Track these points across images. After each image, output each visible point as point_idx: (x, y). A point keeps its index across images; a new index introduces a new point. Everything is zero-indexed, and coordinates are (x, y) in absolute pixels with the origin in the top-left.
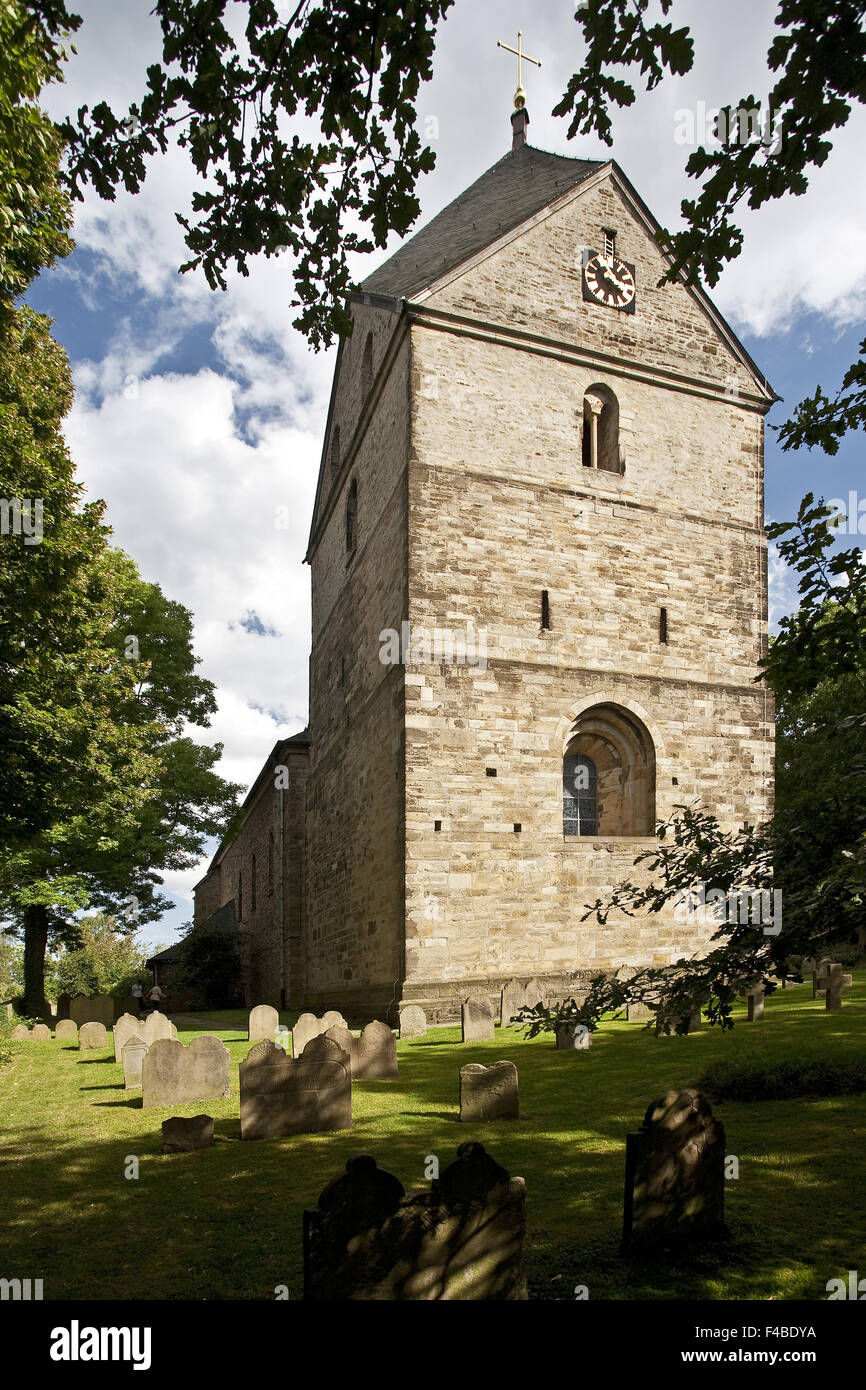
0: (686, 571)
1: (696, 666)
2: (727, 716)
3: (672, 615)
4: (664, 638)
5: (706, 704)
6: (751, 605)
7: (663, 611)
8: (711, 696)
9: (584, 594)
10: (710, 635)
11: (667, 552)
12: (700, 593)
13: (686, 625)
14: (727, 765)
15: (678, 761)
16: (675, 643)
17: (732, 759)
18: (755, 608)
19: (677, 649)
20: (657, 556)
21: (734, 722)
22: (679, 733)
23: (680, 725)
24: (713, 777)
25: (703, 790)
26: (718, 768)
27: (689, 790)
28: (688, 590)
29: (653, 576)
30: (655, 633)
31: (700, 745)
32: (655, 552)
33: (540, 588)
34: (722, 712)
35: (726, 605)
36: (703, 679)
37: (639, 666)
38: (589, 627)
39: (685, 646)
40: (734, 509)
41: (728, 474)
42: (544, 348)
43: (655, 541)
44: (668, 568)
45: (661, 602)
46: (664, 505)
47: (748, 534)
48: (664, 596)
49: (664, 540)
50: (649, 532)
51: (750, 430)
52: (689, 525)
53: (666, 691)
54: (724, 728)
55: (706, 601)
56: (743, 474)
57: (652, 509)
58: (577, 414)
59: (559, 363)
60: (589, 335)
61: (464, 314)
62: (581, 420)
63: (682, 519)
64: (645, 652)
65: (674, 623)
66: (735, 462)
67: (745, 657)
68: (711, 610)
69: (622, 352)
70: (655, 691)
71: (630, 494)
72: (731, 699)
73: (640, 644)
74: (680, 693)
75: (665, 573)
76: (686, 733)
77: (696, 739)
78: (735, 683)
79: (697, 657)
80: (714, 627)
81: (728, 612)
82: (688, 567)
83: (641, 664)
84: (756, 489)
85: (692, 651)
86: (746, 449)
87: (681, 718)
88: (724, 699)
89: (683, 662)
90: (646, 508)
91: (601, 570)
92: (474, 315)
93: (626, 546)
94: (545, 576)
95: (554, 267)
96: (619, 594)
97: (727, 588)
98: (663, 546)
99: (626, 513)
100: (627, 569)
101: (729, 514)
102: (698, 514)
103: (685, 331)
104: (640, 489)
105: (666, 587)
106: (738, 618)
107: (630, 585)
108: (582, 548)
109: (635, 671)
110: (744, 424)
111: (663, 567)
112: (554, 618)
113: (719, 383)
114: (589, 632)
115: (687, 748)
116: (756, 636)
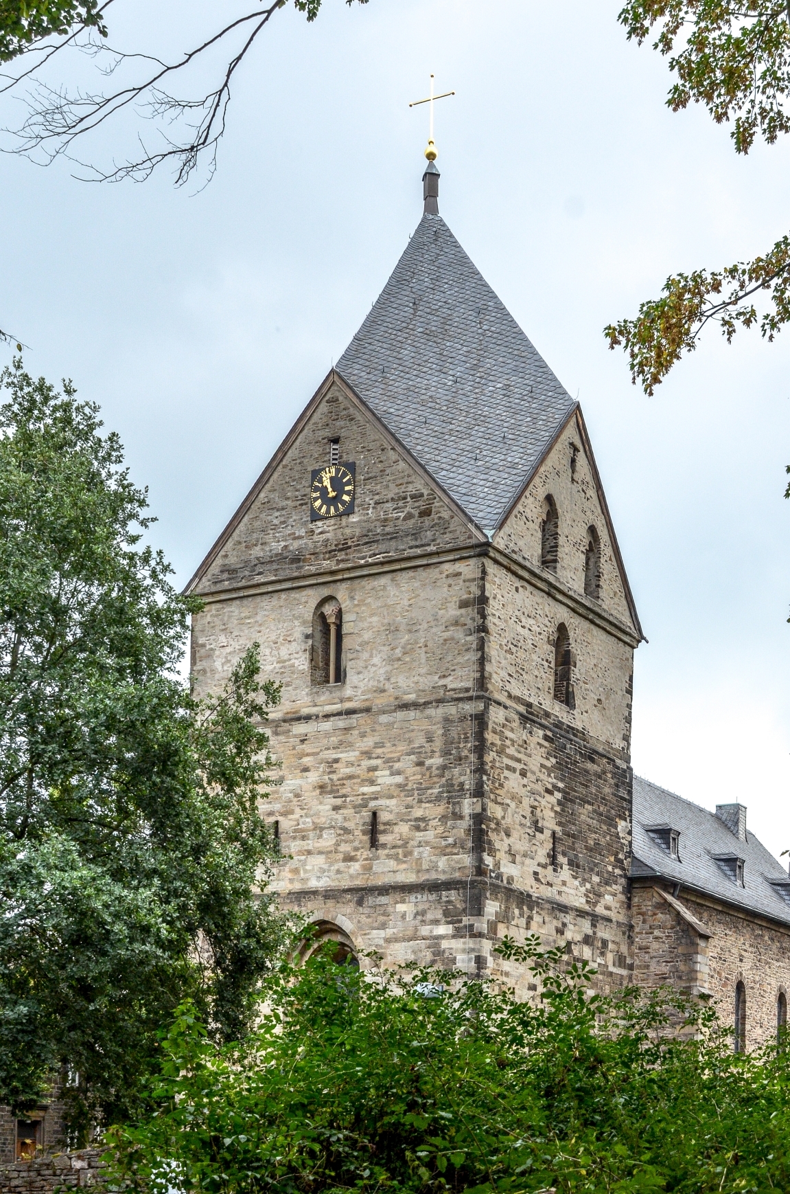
0: (397, 766)
1: (404, 866)
2: (429, 916)
3: (384, 817)
4: (374, 843)
5: (406, 907)
6: (461, 784)
7: (375, 814)
8: (413, 898)
9: (307, 815)
10: (418, 828)
11: (379, 751)
12: (408, 788)
16: (384, 846)
18: (466, 786)
19: (386, 851)
20: (370, 758)
21: (436, 922)
23: (382, 933)
28: (399, 786)
29: (367, 780)
30: (366, 838)
32: (368, 754)
34: (423, 913)
35: (436, 791)
36: (411, 878)
39: (394, 847)
40: (450, 678)
41: (445, 640)
42: (278, 587)
43: (369, 742)
44: (380, 768)
45: (372, 804)
46: (380, 702)
47: (460, 705)
48: (376, 799)
49: (377, 739)
50: (363, 735)
51: (469, 580)
52: (400, 715)
53: (370, 900)
54: (425, 930)
55: (416, 792)
56: (459, 634)
57: (367, 710)
58: (307, 637)
59: (294, 595)
60: (312, 557)
61: (219, 587)
62: (310, 642)
63: (395, 711)
64: (357, 861)
65: (385, 824)
66: (452, 625)
67: (454, 845)
68: (420, 801)
69: (339, 562)
70: (360, 903)
71: (350, 699)
72: (433, 897)
73: (353, 854)
74: (383, 900)
75: (377, 773)
76: (388, 941)
77: (397, 946)
78: (443, 877)
79: (405, 856)
80: (423, 819)
81: (438, 798)
82: (399, 760)
83: (353, 874)
84: (474, 646)
85: (400, 851)
86: (464, 604)
87: (383, 926)
88: (425, 898)
89: (392, 864)
90: (362, 710)
91: (322, 788)
92: (226, 585)
93: (343, 756)
94: (276, 807)
95: (289, 502)
96: (335, 808)
97: (438, 772)
98: (378, 745)
99: (341, 722)
100: (343, 780)
101: (445, 686)
102: (412, 698)
103: (400, 504)
104: (359, 692)
105: (378, 788)
106: (448, 803)
107: (345, 796)
108: (306, 770)
109: (346, 883)
110: (462, 578)
111: (375, 769)
112: (283, 845)
113: (428, 549)
114: (309, 852)
115: (389, 957)
116: (467, 818)
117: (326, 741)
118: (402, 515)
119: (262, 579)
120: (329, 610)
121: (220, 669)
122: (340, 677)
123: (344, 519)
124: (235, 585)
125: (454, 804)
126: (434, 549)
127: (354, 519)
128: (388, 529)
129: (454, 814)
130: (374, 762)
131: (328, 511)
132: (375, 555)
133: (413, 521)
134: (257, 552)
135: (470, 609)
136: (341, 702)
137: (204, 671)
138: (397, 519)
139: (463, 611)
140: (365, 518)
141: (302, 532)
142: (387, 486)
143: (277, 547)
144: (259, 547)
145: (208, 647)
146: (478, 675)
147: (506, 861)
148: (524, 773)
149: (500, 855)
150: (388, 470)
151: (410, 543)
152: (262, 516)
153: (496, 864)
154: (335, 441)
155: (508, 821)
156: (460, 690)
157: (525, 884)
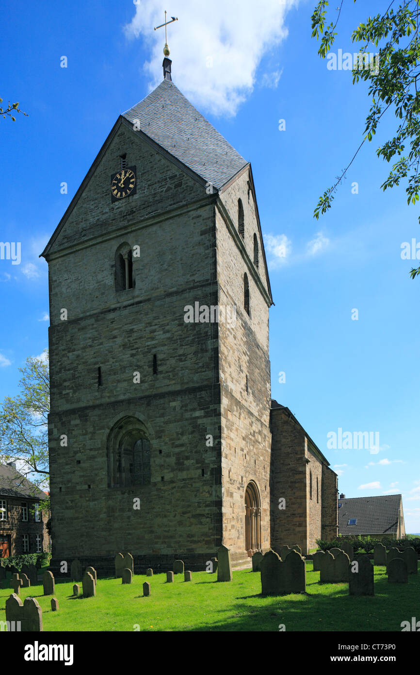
0: (167, 328)
1: (174, 382)
2: (189, 407)
3: (160, 356)
4: (155, 371)
5: (176, 403)
6: (207, 332)
7: (155, 356)
8: (180, 398)
9: (116, 362)
10: (181, 360)
11: (156, 321)
12: (175, 338)
13: (168, 360)
14: (190, 436)
15: (162, 440)
16: (161, 372)
17: (192, 432)
19: (162, 375)
20: (151, 326)
21: (194, 410)
22: (162, 424)
23: (162, 419)
24: (182, 445)
25: (176, 454)
26: (185, 439)
27: (168, 456)
28: (169, 338)
29: (149, 338)
30: (151, 369)
31: (173, 428)
32: (150, 324)
33: (97, 366)
34: (186, 405)
35: (190, 339)
36: (178, 388)
37: (143, 391)
38: (119, 378)
39: (167, 372)
40: (197, 275)
41: (193, 255)
42: (94, 242)
43: (150, 317)
44: (157, 330)
45: (154, 351)
46: (156, 294)
47: (204, 289)
48: (156, 347)
49: (155, 315)
50: (147, 314)
51: (206, 219)
52: (168, 300)
53: (155, 402)
54: (187, 415)
55: (179, 341)
56: (201, 250)
57: (149, 300)
58: (112, 266)
59: (104, 245)
60: (114, 221)
61: (62, 247)
62: (114, 269)
63: (165, 298)
64: (146, 382)
65: (161, 361)
66: (196, 245)
67: (203, 367)
68: (182, 345)
69: (128, 221)
70: (148, 404)
71: (138, 296)
72: (192, 396)
73: (143, 379)
74: (162, 401)
75: (155, 333)
76: (166, 423)
77: (171, 425)
78: (197, 385)
79: (174, 376)
80: (184, 355)
81: (193, 341)
82: (168, 325)
84: (210, 255)
85: (170, 374)
86: (203, 233)
87: (162, 415)
88: (187, 397)
89: (167, 382)
90: (145, 301)
91: (124, 346)
92: (66, 245)
93: (135, 327)
94: (99, 359)
95: (99, 195)
96: (133, 355)
97: (191, 328)
98: (155, 318)
99: (135, 309)
100: (136, 339)
101: (194, 280)
102: (174, 289)
103: (163, 183)
104: (143, 291)
105: (156, 342)
106: (199, 344)
107: (137, 348)
108: (115, 337)
109: (140, 395)
110: (202, 218)
111: (154, 331)
112: (103, 379)
113: (181, 204)
114: (119, 381)
115: (167, 432)
116: (211, 351)
117: (125, 320)
118: (165, 189)
119: (86, 238)
120: (124, 251)
121: (65, 291)
122: (132, 285)
123: (131, 198)
124: (71, 245)
125: (202, 344)
126: (184, 203)
127: (136, 197)
128: (156, 199)
129: (202, 350)
130: (154, 328)
131: (121, 195)
132: (149, 213)
133: (171, 191)
134: (83, 225)
135: (207, 235)
136: (133, 298)
137: (56, 294)
138: (162, 192)
139: (203, 237)
140: (143, 195)
141: (107, 210)
142: (155, 175)
143: (93, 220)
144: (84, 222)
145: (58, 281)
146: (213, 270)
147: (229, 380)
148: (235, 338)
149: (227, 375)
150: (155, 166)
151: (170, 203)
152: (85, 205)
153: (226, 379)
154: (124, 157)
155: (229, 358)
156: (203, 281)
157: (237, 396)
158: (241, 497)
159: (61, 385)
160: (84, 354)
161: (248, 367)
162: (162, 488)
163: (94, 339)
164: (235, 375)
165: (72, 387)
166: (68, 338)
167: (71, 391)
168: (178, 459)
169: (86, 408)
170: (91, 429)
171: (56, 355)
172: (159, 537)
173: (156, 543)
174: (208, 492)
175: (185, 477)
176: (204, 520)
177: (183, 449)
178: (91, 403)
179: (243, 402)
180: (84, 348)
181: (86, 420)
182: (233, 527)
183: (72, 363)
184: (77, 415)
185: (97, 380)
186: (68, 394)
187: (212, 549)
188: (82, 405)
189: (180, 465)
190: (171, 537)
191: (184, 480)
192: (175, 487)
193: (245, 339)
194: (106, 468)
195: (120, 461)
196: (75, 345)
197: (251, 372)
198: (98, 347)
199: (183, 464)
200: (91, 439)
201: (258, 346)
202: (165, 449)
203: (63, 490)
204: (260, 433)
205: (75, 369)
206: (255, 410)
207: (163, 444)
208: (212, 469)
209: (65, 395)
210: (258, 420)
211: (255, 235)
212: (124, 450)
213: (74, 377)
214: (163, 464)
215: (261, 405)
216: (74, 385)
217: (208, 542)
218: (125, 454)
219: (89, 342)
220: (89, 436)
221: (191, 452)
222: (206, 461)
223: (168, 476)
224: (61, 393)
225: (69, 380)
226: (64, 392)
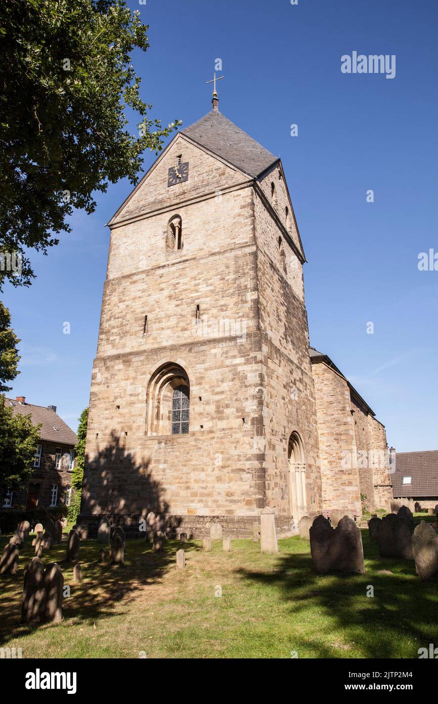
0: (210, 282)
2: (231, 354)
3: (202, 307)
5: (216, 350)
6: (246, 286)
7: (198, 306)
8: (220, 345)
9: (162, 311)
10: (222, 310)
11: (200, 276)
12: (217, 291)
13: (209, 309)
14: (231, 383)
15: (202, 386)
17: (233, 379)
18: (249, 287)
20: (195, 280)
21: (234, 357)
22: (203, 371)
23: (203, 366)
24: (222, 393)
25: (216, 401)
26: (225, 386)
27: (208, 403)
28: (211, 291)
29: (193, 291)
30: (194, 318)
31: (214, 375)
32: (194, 278)
33: (144, 315)
34: (227, 352)
35: (231, 291)
37: (185, 339)
38: (163, 326)
40: (237, 239)
41: (234, 223)
42: (151, 214)
43: (195, 273)
44: (201, 284)
45: (197, 302)
46: (201, 254)
47: (243, 249)
48: (199, 298)
49: (199, 271)
50: (192, 270)
51: (245, 197)
52: (212, 258)
53: (196, 349)
54: (228, 362)
55: (220, 293)
56: (242, 220)
57: (194, 259)
58: (164, 232)
59: (158, 216)
60: (168, 200)
61: (124, 219)
63: (208, 257)
64: (189, 330)
65: (203, 310)
66: (237, 216)
67: (243, 316)
68: (223, 297)
69: (180, 199)
70: (190, 351)
71: (185, 256)
72: (233, 343)
73: (186, 327)
74: (203, 348)
76: (206, 370)
77: (212, 372)
80: (225, 305)
81: (233, 294)
82: (211, 279)
83: (186, 337)
84: (249, 223)
86: (243, 207)
87: (203, 362)
88: (227, 345)
90: (191, 259)
91: (170, 297)
92: (128, 217)
93: (182, 281)
94: (147, 309)
95: (158, 182)
96: (177, 306)
97: (232, 282)
98: (199, 274)
99: (180, 266)
100: (181, 292)
101: (235, 243)
102: (217, 250)
103: (210, 173)
104: (190, 251)
105: (200, 294)
106: (239, 296)
107: (182, 299)
108: (162, 290)
109: (182, 342)
110: (241, 196)
111: (198, 285)
112: (149, 327)
113: (224, 187)
114: (163, 329)
115: (207, 379)
116: (250, 302)
117: (172, 275)
118: (211, 177)
119: (144, 212)
120: (175, 222)
122: (180, 246)
123: (183, 183)
124: (132, 217)
125: (242, 296)
126: (227, 186)
127: (188, 183)
128: (204, 184)
129: (242, 301)
130: (197, 282)
131: (176, 181)
132: (198, 193)
133: (216, 178)
135: (246, 208)
136: (181, 257)
137: (115, 255)
138: (208, 179)
139: (243, 210)
140: (193, 181)
141: (164, 192)
142: (203, 168)
143: (152, 200)
145: (117, 244)
146: (252, 235)
147: (268, 328)
148: (273, 290)
149: (267, 324)
150: (204, 162)
151: (215, 186)
152: (146, 190)
153: (265, 328)
154: (180, 156)
155: (268, 309)
156: (243, 243)
157: (276, 343)
158: (284, 450)
159: (109, 331)
160: (133, 304)
161: (286, 317)
162: (201, 438)
163: (143, 291)
164: (274, 324)
165: (120, 334)
166: (121, 289)
167: (118, 337)
168: (218, 407)
169: (131, 354)
170: (132, 374)
171: (108, 305)
172: (195, 494)
173: (192, 501)
174: (249, 444)
175: (225, 427)
176: (245, 476)
177: (223, 396)
178: (135, 350)
179: (282, 350)
180: (134, 299)
181: (129, 366)
182: (276, 484)
183: (121, 312)
184: (121, 360)
185: (143, 327)
186: (115, 340)
187: (254, 511)
188: (127, 350)
189: (219, 413)
190: (209, 495)
191: (223, 429)
192: (213, 438)
193: (282, 292)
194: (144, 415)
195: (158, 407)
196: (127, 296)
197: (289, 321)
198: (146, 298)
199: (222, 412)
200: (132, 384)
201: (294, 297)
202: (205, 396)
203: (99, 436)
204: (301, 380)
205: (123, 317)
206: (294, 358)
207: (203, 391)
208: (253, 418)
209: (112, 340)
210: (297, 367)
211: (286, 208)
212: (164, 396)
213: (122, 325)
214: (202, 411)
215: (300, 354)
216: (121, 332)
217: (249, 503)
218: (163, 400)
219: (139, 294)
220: (131, 381)
221: (231, 400)
222: (247, 410)
223: (208, 425)
224: (108, 339)
225: (117, 327)
226: (111, 338)
